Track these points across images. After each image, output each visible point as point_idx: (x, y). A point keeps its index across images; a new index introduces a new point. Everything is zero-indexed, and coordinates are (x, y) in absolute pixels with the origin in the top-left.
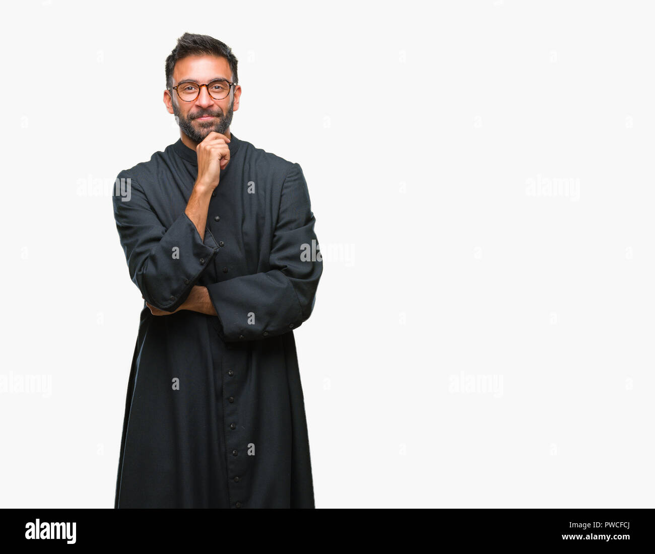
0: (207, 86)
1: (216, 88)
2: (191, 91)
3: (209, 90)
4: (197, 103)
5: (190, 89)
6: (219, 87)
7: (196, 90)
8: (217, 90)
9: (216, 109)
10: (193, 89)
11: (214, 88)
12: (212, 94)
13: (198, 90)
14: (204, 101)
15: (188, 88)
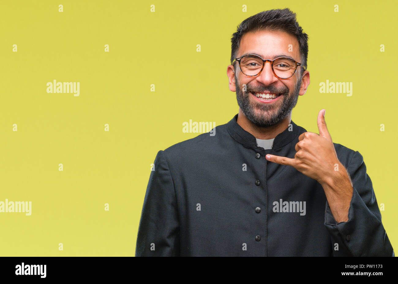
0: (273, 63)
1: (281, 66)
2: (253, 67)
3: (274, 67)
4: (258, 79)
5: (253, 65)
6: (284, 66)
7: (260, 67)
8: (281, 68)
9: (280, 87)
10: (257, 65)
11: (279, 66)
12: (277, 72)
13: (262, 66)
14: (267, 77)
15: (252, 64)
